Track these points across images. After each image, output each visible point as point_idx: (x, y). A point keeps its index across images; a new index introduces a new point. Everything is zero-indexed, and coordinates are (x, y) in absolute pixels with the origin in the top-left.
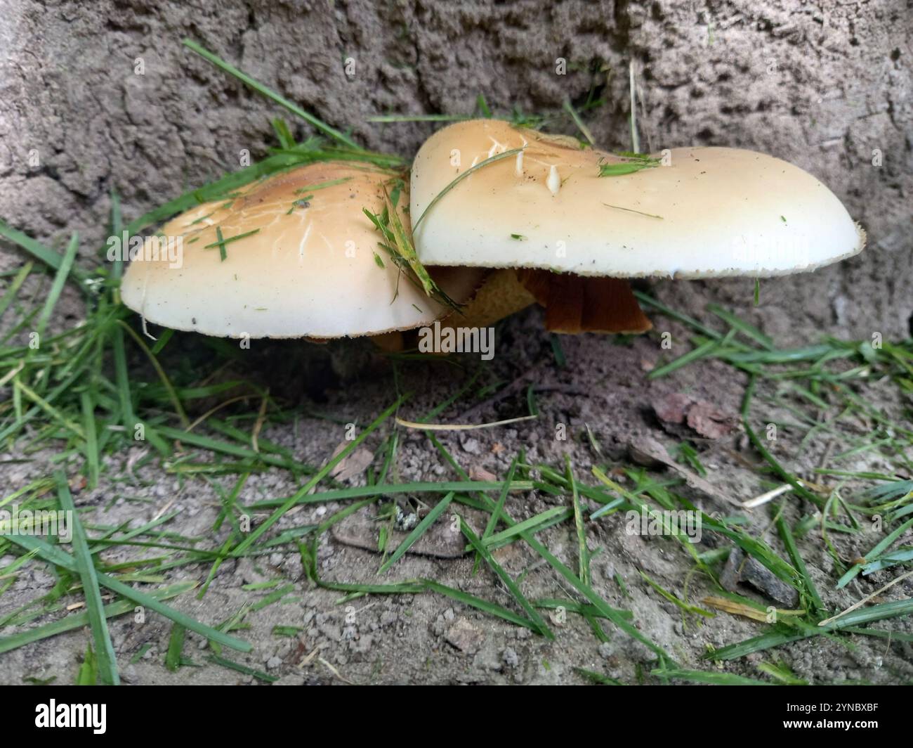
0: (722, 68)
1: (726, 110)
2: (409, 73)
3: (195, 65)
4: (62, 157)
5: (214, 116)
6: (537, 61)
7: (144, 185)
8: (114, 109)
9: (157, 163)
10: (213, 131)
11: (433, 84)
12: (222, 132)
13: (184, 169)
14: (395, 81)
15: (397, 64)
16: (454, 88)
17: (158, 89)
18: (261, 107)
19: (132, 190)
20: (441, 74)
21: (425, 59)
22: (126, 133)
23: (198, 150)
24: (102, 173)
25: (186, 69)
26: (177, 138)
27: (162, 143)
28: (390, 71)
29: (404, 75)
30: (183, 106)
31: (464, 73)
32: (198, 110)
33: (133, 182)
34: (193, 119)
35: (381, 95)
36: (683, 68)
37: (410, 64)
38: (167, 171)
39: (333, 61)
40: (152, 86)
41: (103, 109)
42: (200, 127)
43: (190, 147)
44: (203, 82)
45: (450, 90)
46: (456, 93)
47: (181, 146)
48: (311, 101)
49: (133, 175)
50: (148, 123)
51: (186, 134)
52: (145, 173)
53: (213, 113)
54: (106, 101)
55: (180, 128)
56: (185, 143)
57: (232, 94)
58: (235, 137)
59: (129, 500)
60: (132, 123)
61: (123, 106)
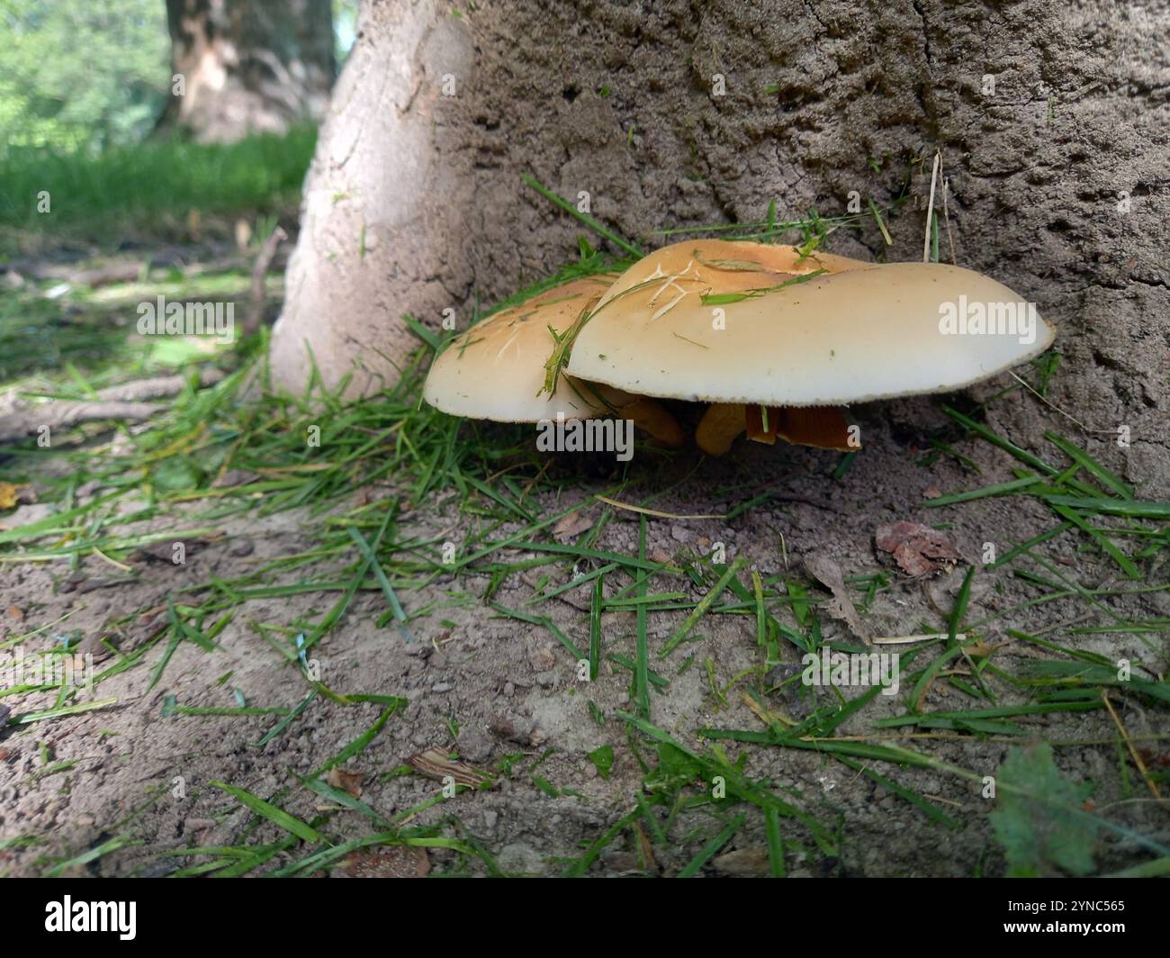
0: (1074, 147)
1: (1085, 197)
2: (702, 185)
3: (530, 193)
4: (446, 268)
5: (543, 233)
6: (833, 161)
7: (494, 290)
8: (477, 231)
9: (503, 272)
10: (541, 246)
11: (725, 193)
12: (547, 247)
13: (520, 277)
14: (690, 194)
15: (693, 178)
16: (748, 196)
17: (505, 214)
18: (573, 225)
19: (487, 293)
20: (732, 183)
21: (716, 172)
22: (484, 249)
23: (529, 262)
24: (468, 280)
25: (523, 196)
26: (515, 252)
27: (507, 256)
28: (686, 184)
29: (696, 188)
30: (520, 226)
31: (758, 180)
32: (531, 230)
33: (488, 286)
34: (527, 237)
35: (679, 207)
36: (1011, 152)
37: (704, 177)
38: (509, 278)
39: (630, 182)
40: (501, 212)
41: (471, 231)
42: (532, 244)
43: (525, 260)
44: (536, 207)
45: (743, 198)
46: (748, 200)
47: (518, 259)
48: (612, 217)
49: (488, 281)
50: (498, 241)
51: (522, 249)
52: (495, 280)
53: (543, 231)
54: (473, 225)
55: (519, 244)
56: (521, 256)
57: (556, 215)
58: (556, 250)
59: (428, 524)
60: (488, 241)
61: (483, 228)
